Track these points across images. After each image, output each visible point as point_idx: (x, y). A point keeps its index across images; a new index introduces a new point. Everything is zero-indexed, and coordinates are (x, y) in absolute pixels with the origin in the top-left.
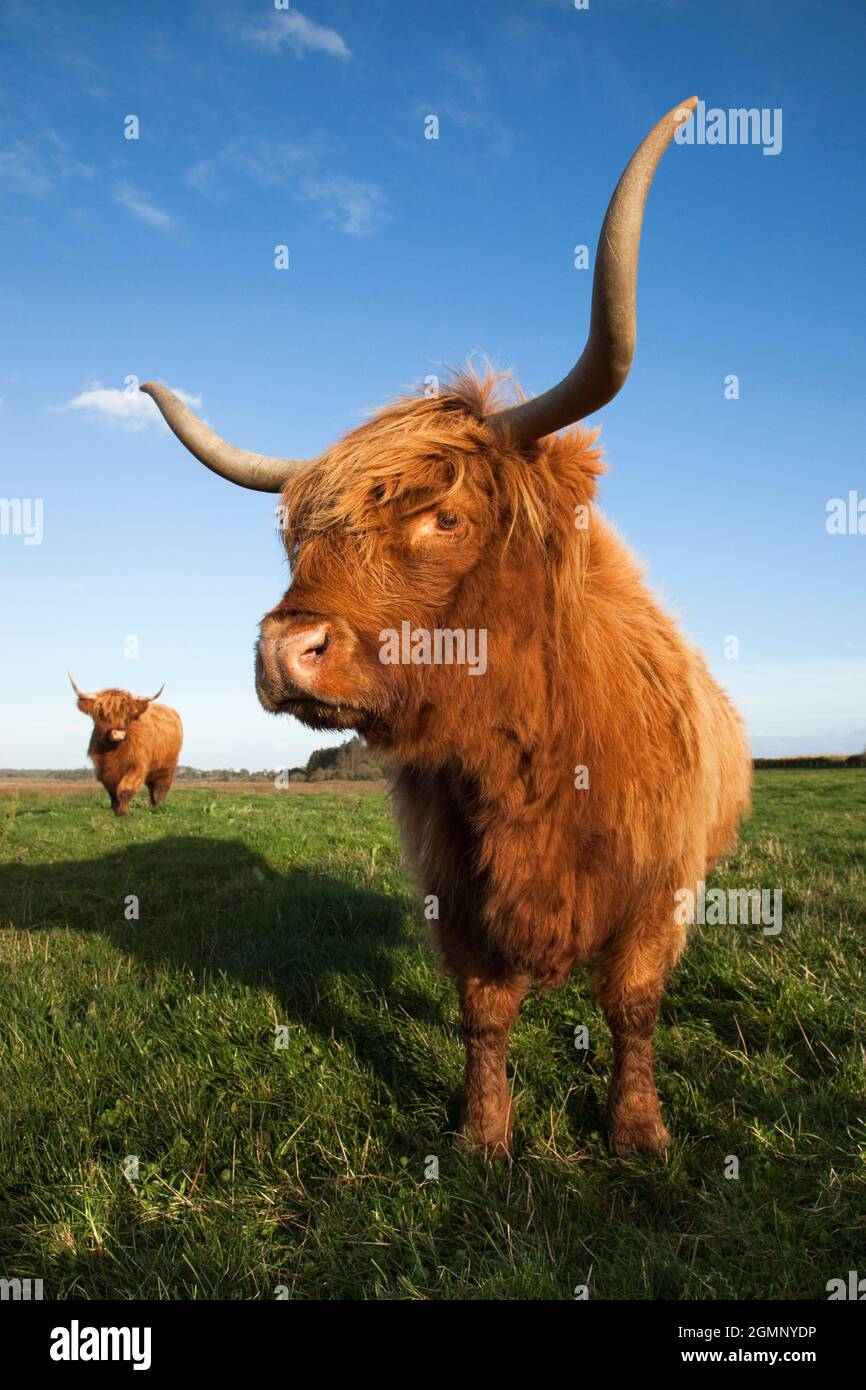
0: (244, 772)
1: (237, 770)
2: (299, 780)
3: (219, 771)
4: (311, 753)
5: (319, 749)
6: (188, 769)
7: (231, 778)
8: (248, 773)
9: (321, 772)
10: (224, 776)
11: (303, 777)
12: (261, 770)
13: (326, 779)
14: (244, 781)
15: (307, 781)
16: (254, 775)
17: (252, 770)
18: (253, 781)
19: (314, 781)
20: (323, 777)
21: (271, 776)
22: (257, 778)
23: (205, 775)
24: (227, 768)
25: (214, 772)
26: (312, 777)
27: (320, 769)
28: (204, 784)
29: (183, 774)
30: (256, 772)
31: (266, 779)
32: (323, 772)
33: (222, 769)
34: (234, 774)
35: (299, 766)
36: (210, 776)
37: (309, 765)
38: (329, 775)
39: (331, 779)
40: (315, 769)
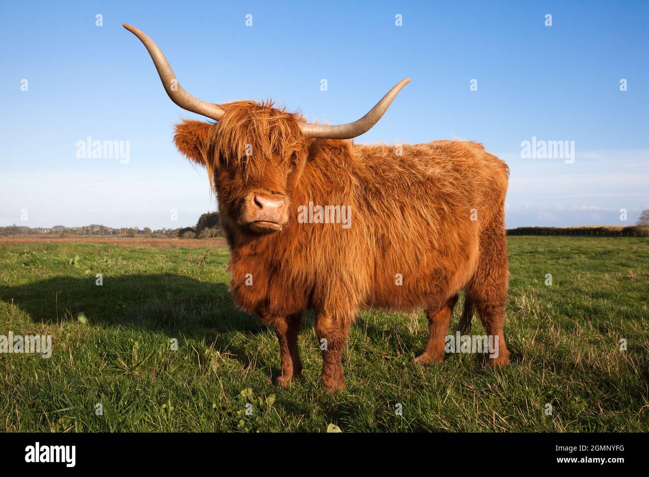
0: (147, 231)
1: (142, 229)
2: (190, 237)
3: (126, 229)
4: (200, 216)
5: (206, 213)
6: (102, 227)
7: (136, 235)
8: (150, 230)
9: (207, 231)
10: (131, 233)
11: (193, 234)
12: (161, 229)
13: (212, 237)
14: (147, 237)
15: (196, 237)
16: (154, 232)
17: (153, 229)
18: (154, 237)
19: (202, 237)
20: (209, 235)
21: (169, 233)
22: (157, 235)
23: (115, 232)
24: (133, 227)
25: (123, 230)
26: (201, 235)
27: (207, 229)
28: (115, 239)
29: (97, 231)
30: (156, 230)
31: (164, 236)
32: (209, 231)
33: (129, 228)
34: (139, 232)
35: (191, 227)
36: (119, 233)
37: (198, 225)
38: (214, 234)
39: (215, 236)
40: (203, 228)
